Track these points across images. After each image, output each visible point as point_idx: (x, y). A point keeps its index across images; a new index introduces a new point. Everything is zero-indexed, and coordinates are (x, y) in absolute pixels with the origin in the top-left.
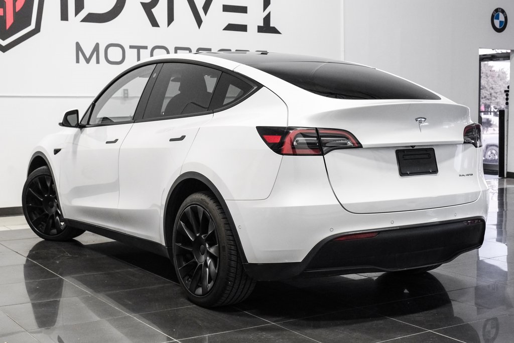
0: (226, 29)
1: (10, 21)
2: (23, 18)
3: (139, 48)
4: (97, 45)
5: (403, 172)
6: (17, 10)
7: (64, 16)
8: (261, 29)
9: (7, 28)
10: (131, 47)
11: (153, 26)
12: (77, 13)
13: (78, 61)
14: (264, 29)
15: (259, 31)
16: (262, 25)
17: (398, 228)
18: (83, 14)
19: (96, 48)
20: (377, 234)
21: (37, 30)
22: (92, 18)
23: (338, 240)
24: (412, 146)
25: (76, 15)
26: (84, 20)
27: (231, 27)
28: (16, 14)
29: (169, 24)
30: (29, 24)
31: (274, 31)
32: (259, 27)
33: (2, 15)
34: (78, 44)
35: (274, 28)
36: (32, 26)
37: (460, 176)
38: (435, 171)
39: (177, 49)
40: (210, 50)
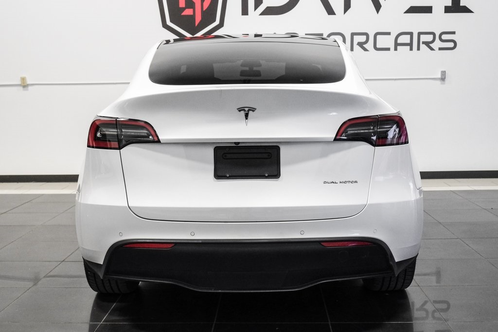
0: (407, 12)
1: (198, 19)
2: (209, 16)
5: (220, 174)
6: (204, 10)
7: (245, 12)
8: (448, 10)
9: (196, 25)
11: (329, 14)
12: (256, 7)
14: (452, 9)
15: (446, 12)
16: (450, 4)
17: (200, 242)
18: (262, 8)
20: (173, 245)
21: (221, 25)
22: (270, 11)
23: (127, 246)
24: (235, 143)
25: (256, 8)
26: (263, 14)
27: (413, 10)
28: (203, 12)
29: (345, 12)
30: (215, 21)
31: (466, 10)
32: (446, 7)
33: (192, 14)
35: (465, 7)
36: (217, 22)
37: (325, 182)
38: (276, 175)
39: (353, 34)
40: (389, 34)
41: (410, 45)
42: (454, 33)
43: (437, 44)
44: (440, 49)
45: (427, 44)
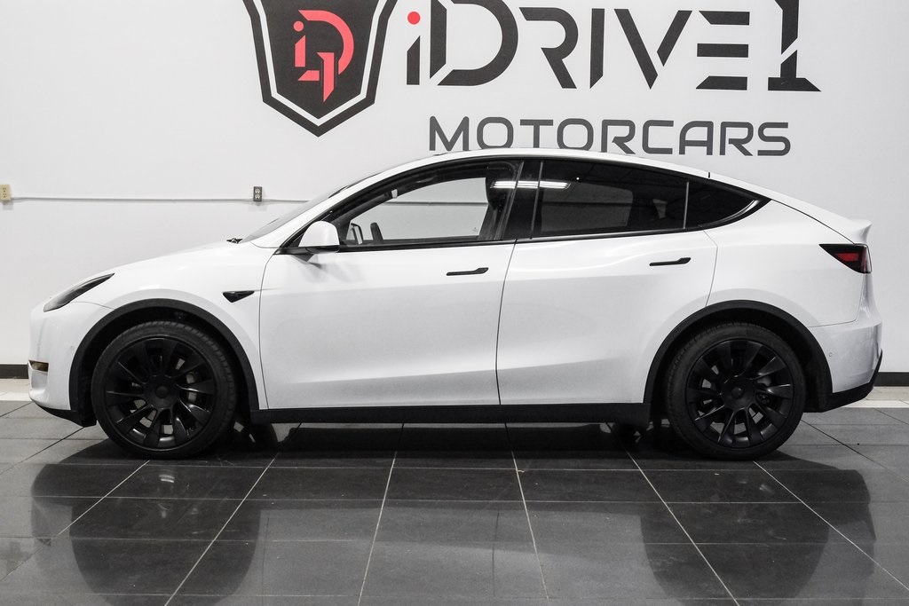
1: (328, 89)
2: (348, 83)
3: (537, 124)
4: (466, 121)
6: (339, 73)
8: (774, 84)
9: (325, 99)
10: (524, 122)
13: (432, 147)
16: (778, 75)
19: (464, 125)
21: (370, 100)
25: (432, 74)
27: (712, 83)
28: (338, 78)
29: (592, 83)
30: (358, 92)
33: (318, 79)
34: (433, 120)
35: (804, 80)
36: (363, 95)
39: (606, 124)
40: (670, 124)
41: (708, 144)
42: (785, 125)
43: (755, 144)
44: (761, 153)
45: (738, 143)
